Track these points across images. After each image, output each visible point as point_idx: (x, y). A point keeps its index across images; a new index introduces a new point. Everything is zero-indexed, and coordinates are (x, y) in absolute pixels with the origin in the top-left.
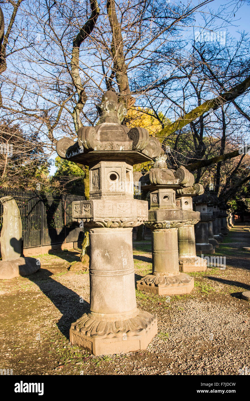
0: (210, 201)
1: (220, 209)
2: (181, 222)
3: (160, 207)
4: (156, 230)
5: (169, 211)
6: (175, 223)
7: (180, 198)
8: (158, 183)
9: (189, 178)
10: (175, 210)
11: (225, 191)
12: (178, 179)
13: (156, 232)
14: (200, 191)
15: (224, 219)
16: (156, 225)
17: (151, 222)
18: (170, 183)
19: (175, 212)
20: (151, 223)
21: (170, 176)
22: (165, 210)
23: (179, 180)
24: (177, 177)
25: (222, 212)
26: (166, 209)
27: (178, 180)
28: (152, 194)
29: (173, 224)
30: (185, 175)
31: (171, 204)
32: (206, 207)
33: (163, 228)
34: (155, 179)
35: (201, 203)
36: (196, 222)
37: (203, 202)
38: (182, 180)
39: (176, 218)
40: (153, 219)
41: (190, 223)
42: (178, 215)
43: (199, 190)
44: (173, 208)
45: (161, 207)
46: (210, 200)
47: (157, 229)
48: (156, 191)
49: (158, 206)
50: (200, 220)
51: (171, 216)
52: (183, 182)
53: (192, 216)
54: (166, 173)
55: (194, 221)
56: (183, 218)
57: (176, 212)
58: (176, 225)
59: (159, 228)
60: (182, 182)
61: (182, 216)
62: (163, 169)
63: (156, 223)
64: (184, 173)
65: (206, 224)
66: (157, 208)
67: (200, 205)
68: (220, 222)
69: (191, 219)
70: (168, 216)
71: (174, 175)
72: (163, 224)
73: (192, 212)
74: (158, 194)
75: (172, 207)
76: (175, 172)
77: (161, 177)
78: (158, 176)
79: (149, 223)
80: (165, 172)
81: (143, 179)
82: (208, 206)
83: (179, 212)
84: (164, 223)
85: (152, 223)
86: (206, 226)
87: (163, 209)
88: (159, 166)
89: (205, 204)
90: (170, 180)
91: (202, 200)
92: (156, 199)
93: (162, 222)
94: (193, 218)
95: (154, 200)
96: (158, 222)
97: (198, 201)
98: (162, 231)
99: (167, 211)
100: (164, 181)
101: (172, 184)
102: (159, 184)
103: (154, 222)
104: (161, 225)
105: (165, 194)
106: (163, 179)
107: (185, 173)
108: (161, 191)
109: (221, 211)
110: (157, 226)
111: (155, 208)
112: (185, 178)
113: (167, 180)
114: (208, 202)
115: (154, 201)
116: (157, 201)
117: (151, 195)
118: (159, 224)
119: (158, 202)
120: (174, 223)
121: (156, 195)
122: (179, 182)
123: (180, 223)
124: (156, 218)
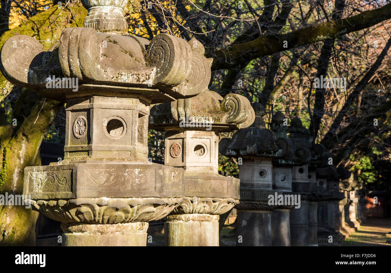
0: (280, 151)
1: (318, 177)
2: (156, 205)
3: (94, 152)
4: (75, 228)
5: (119, 167)
6: (136, 208)
7: (181, 135)
8: (87, 74)
9: (187, 67)
10: (138, 166)
11: (336, 128)
12: (155, 69)
13: (74, 234)
14: (241, 115)
15: (331, 206)
16: (73, 212)
17: (57, 200)
18: (127, 78)
19: (137, 171)
20: (57, 206)
21: (131, 56)
22: (104, 163)
23: (157, 73)
24: (151, 62)
25: (325, 186)
26: (111, 160)
27: (153, 72)
28: (73, 111)
29: (131, 210)
30: (177, 57)
31: (129, 146)
32: (268, 167)
33: (98, 223)
34: (76, 63)
35: (255, 155)
36: (224, 206)
37: (260, 152)
38: (165, 70)
39: (139, 192)
40: (64, 193)
41: (207, 209)
42: (145, 182)
43: (238, 114)
44: (136, 160)
45: (95, 155)
46: (280, 148)
47: (77, 223)
48: (85, 104)
49: (89, 151)
50: (238, 202)
51: (123, 183)
52: (169, 79)
53: (214, 191)
54: (116, 48)
55: (217, 203)
56: (161, 190)
57: (140, 173)
58: (140, 212)
59: (85, 222)
60: (166, 78)
61: (158, 185)
62: (114, 33)
63: (74, 206)
64: (173, 51)
65: (266, 215)
66: (84, 155)
67: (253, 160)
68: (315, 213)
69: (210, 200)
70: (115, 184)
71: (142, 56)
72: (97, 208)
73: (215, 179)
74: (89, 112)
75: (134, 155)
76: (146, 46)
77: (101, 59)
78: (89, 52)
79: (53, 203)
80: (115, 42)
81: (44, 60)
82: (276, 165)
83: (150, 173)
84: (100, 206)
85: (62, 203)
86: (267, 222)
87: (101, 160)
88: (98, 25)
89: (267, 158)
90: (129, 69)
91: (258, 146)
92: (83, 128)
93: (94, 201)
94: (216, 195)
95: (77, 130)
96: (79, 201)
97: (246, 149)
98: (95, 233)
99: (112, 166)
100: (109, 70)
101: (135, 82)
102: (93, 81)
103: (67, 199)
104: (90, 210)
105: (114, 114)
106: (104, 65)
107: (177, 50)
108: (99, 102)
109: (321, 183)
110: (78, 213)
111: (78, 157)
112: (176, 65)
113: (117, 66)
114: (275, 152)
115: (77, 135)
116: (86, 133)
117: (70, 116)
118: (84, 209)
119: (89, 139)
120: (132, 207)
121: (83, 116)
122: (157, 78)
123: (152, 209)
124: (73, 188)
